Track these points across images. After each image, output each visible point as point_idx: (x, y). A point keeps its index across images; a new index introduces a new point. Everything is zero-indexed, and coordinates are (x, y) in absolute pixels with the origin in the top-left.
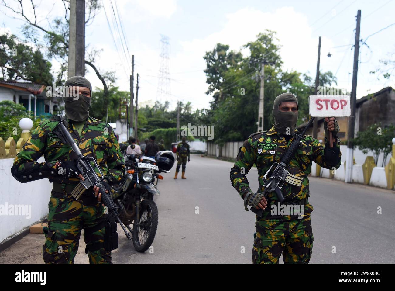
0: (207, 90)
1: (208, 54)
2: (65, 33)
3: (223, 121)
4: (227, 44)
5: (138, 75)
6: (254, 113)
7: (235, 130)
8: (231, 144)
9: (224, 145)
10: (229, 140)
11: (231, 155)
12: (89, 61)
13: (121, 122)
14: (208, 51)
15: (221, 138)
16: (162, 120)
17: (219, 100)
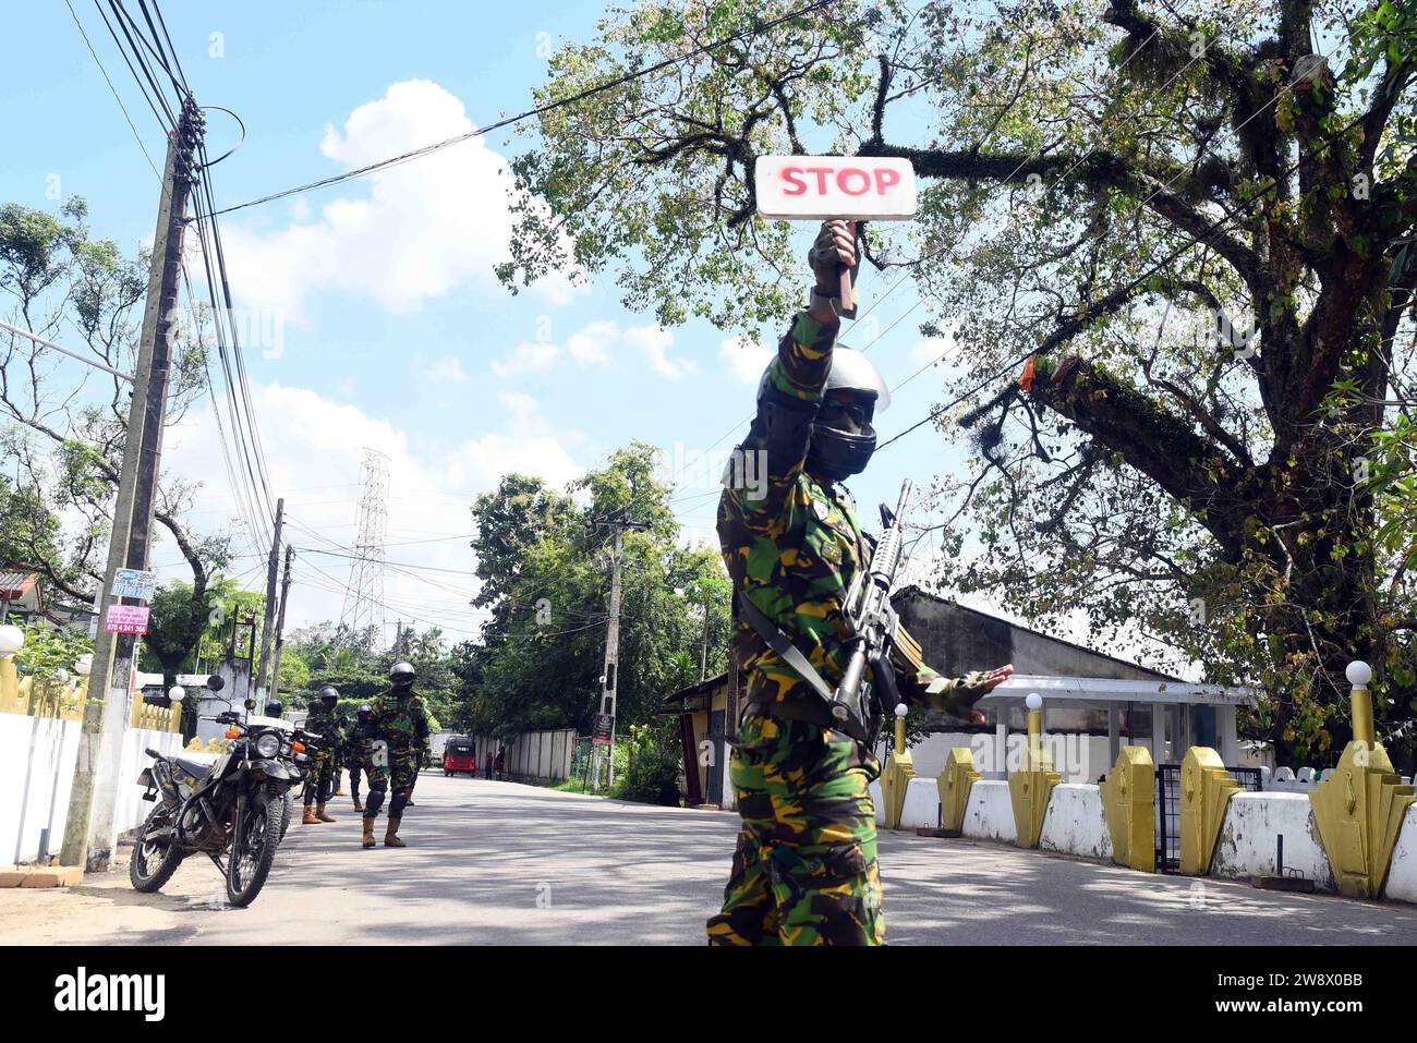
0: (477, 593)
1: (483, 501)
2: (109, 443)
3: (517, 674)
4: (536, 476)
5: (289, 551)
6: (596, 655)
7: (548, 699)
8: (535, 737)
9: (517, 739)
10: (530, 729)
11: (533, 768)
12: (163, 512)
13: (234, 668)
14: (485, 494)
15: (509, 721)
16: (353, 677)
17: (510, 620)
